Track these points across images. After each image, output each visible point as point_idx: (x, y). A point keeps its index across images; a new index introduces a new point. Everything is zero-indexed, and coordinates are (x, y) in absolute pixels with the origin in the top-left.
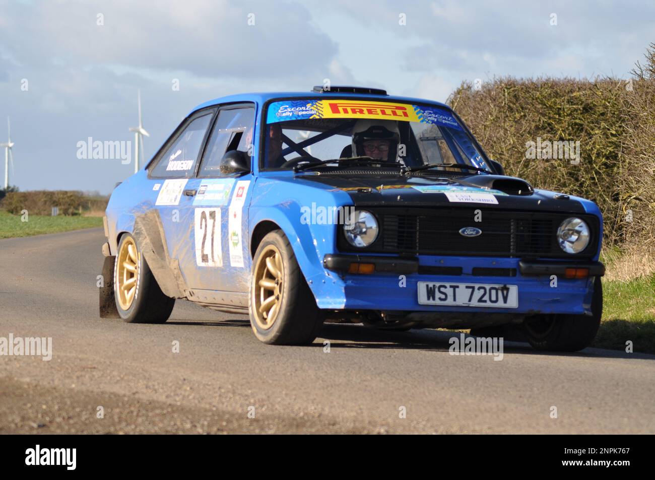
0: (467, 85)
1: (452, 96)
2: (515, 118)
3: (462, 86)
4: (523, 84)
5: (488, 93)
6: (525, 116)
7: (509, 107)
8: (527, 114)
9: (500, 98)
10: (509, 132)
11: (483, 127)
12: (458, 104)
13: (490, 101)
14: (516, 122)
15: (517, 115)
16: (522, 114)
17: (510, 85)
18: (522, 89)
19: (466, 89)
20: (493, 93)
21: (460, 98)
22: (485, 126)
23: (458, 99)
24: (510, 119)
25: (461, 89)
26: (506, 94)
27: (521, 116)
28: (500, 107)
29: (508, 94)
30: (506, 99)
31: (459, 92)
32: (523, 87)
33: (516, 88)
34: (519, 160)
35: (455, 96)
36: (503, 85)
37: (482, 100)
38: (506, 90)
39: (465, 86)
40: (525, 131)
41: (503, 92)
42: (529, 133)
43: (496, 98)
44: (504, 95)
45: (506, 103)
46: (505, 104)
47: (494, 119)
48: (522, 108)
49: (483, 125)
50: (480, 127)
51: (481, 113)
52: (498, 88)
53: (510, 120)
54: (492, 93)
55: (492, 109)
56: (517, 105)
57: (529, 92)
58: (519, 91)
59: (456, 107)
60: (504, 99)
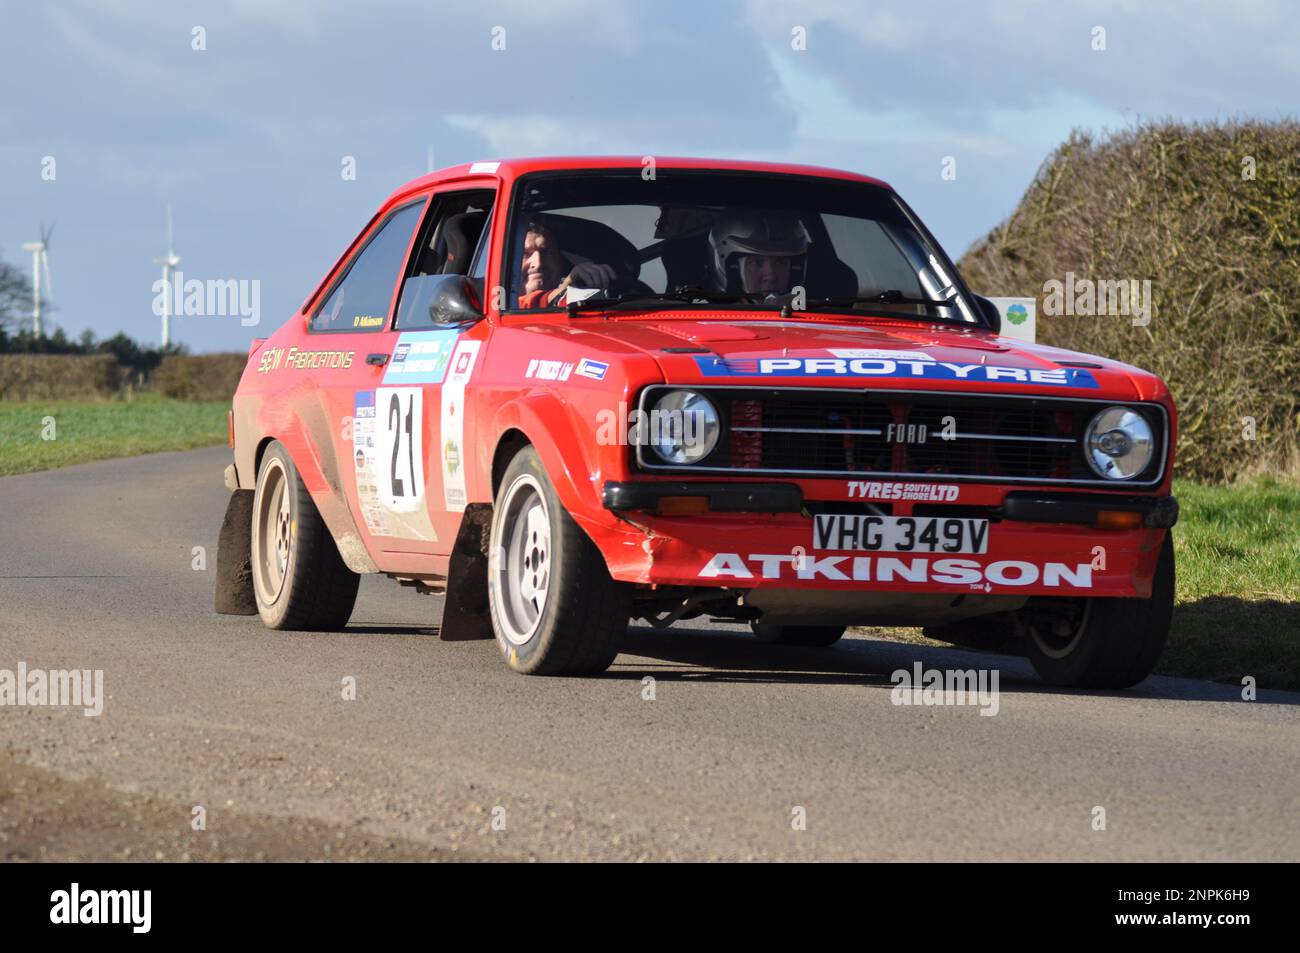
0: (1082, 136)
1: (1052, 160)
2: (1182, 203)
3: (1073, 138)
4: (1198, 133)
5: (1125, 151)
6: (1201, 199)
7: (1170, 180)
8: (1205, 195)
9: (1151, 162)
10: (1168, 233)
11: (1116, 222)
12: (1063, 175)
13: (1130, 170)
14: (1183, 212)
15: (1186, 197)
16: (1196, 194)
17: (1171, 135)
18: (1196, 143)
19: (1079, 145)
20: (1136, 153)
21: (1068, 162)
22: (1119, 220)
23: (1064, 165)
24: (1172, 205)
25: (1069, 144)
26: (1163, 154)
27: (1195, 200)
28: (1150, 182)
29: (1168, 154)
30: (1163, 165)
31: (1065, 150)
32: (1198, 139)
33: (1182, 143)
34: (1190, 290)
35: (1058, 158)
36: (1156, 135)
37: (1112, 166)
38: (1163, 147)
39: (1078, 138)
40: (1202, 230)
41: (1155, 150)
42: (1211, 233)
43: (1142, 162)
44: (1159, 157)
45: (1164, 172)
46: (1161, 174)
47: (1137, 207)
48: (1196, 183)
49: (1115, 218)
50: (1109, 222)
51: (1110, 194)
52: (1146, 141)
53: (1172, 209)
54: (1134, 153)
55: (1135, 185)
56: (1186, 176)
57: (1209, 150)
58: (1189, 147)
59: (1060, 181)
60: (1159, 165)
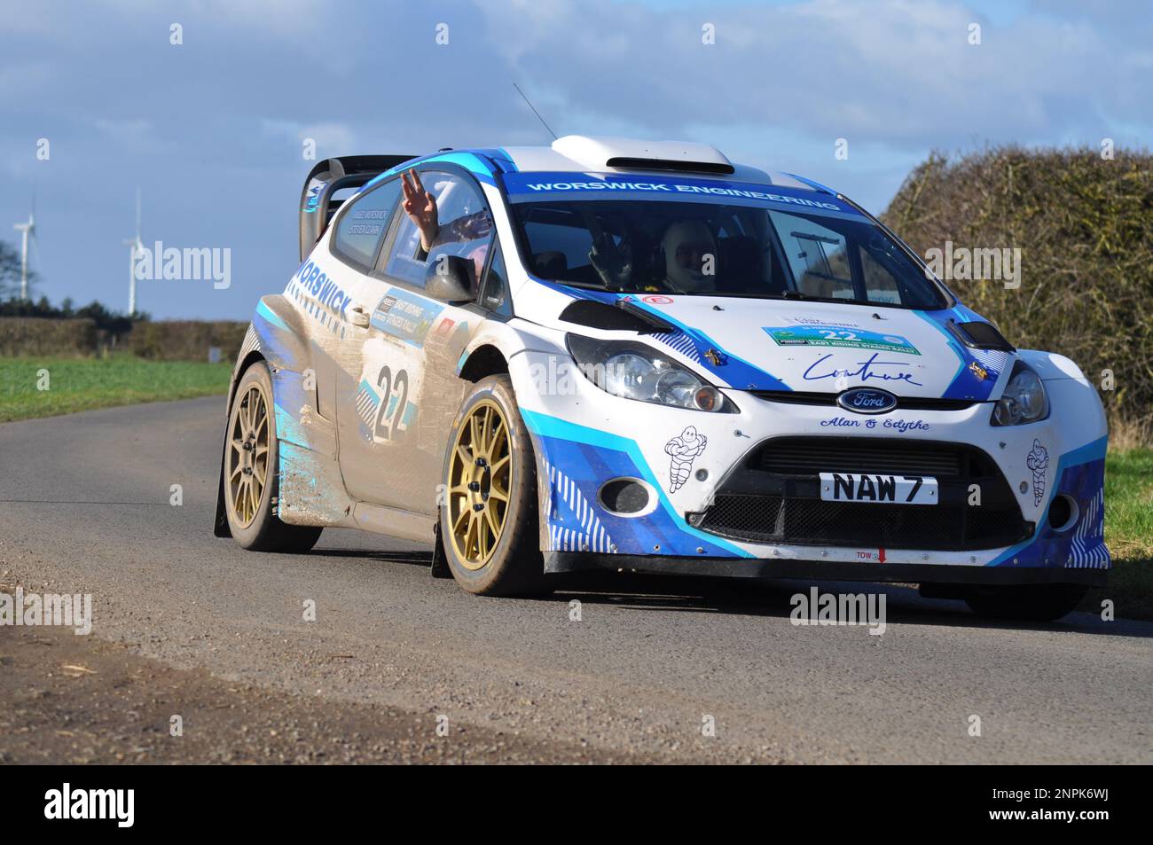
0: (939, 157)
1: (913, 177)
2: (1026, 214)
3: (931, 159)
4: (1040, 157)
5: (976, 170)
6: (1042, 212)
7: (1015, 195)
8: (1045, 209)
9: (1000, 180)
10: (1014, 239)
11: (970, 230)
12: (922, 189)
13: (982, 186)
14: (1027, 222)
15: (1028, 210)
16: (1037, 208)
17: (1017, 158)
18: (1039, 165)
19: (937, 165)
20: (987, 172)
21: (927, 178)
22: (973, 228)
23: (924, 181)
24: (1017, 216)
25: (929, 163)
26: (1010, 174)
27: (1036, 213)
28: (999, 194)
29: (1014, 173)
30: (1010, 183)
31: (924, 168)
32: (1040, 162)
33: (1027, 165)
35: (918, 175)
36: (1005, 158)
37: (965, 183)
38: (1010, 168)
39: (936, 159)
40: (1042, 238)
41: (1004, 170)
42: (1050, 241)
43: (992, 179)
44: (1007, 176)
45: (1011, 190)
46: (1008, 191)
47: (988, 218)
48: (1038, 198)
49: (969, 226)
50: (964, 230)
51: (966, 206)
52: (996, 162)
53: (1016, 220)
54: (985, 172)
55: (986, 199)
56: (1029, 193)
57: (1050, 171)
58: (1032, 168)
59: (920, 194)
60: (1007, 183)
